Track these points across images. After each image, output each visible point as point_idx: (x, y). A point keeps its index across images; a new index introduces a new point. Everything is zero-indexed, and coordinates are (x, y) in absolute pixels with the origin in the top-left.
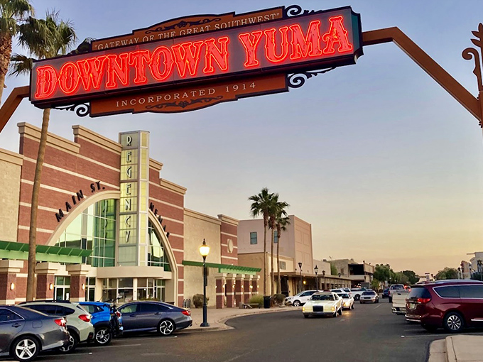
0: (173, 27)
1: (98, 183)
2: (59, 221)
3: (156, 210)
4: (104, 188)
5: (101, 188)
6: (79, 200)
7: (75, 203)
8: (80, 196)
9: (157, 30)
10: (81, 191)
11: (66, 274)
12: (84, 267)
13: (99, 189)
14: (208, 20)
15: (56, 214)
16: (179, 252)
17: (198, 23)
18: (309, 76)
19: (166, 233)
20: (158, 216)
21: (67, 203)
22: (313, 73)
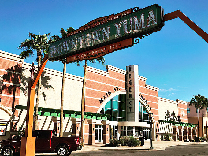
0: (92, 24)
1: (117, 88)
2: (101, 103)
3: (144, 98)
4: (120, 90)
5: (119, 89)
6: (109, 95)
7: (107, 96)
8: (110, 93)
9: (87, 26)
10: (110, 91)
11: (101, 124)
12: (108, 121)
13: (118, 90)
14: (104, 19)
15: (100, 101)
16: (156, 116)
17: (101, 21)
18: (141, 38)
19: (149, 108)
20: (145, 101)
21: (104, 96)
22: (143, 37)
